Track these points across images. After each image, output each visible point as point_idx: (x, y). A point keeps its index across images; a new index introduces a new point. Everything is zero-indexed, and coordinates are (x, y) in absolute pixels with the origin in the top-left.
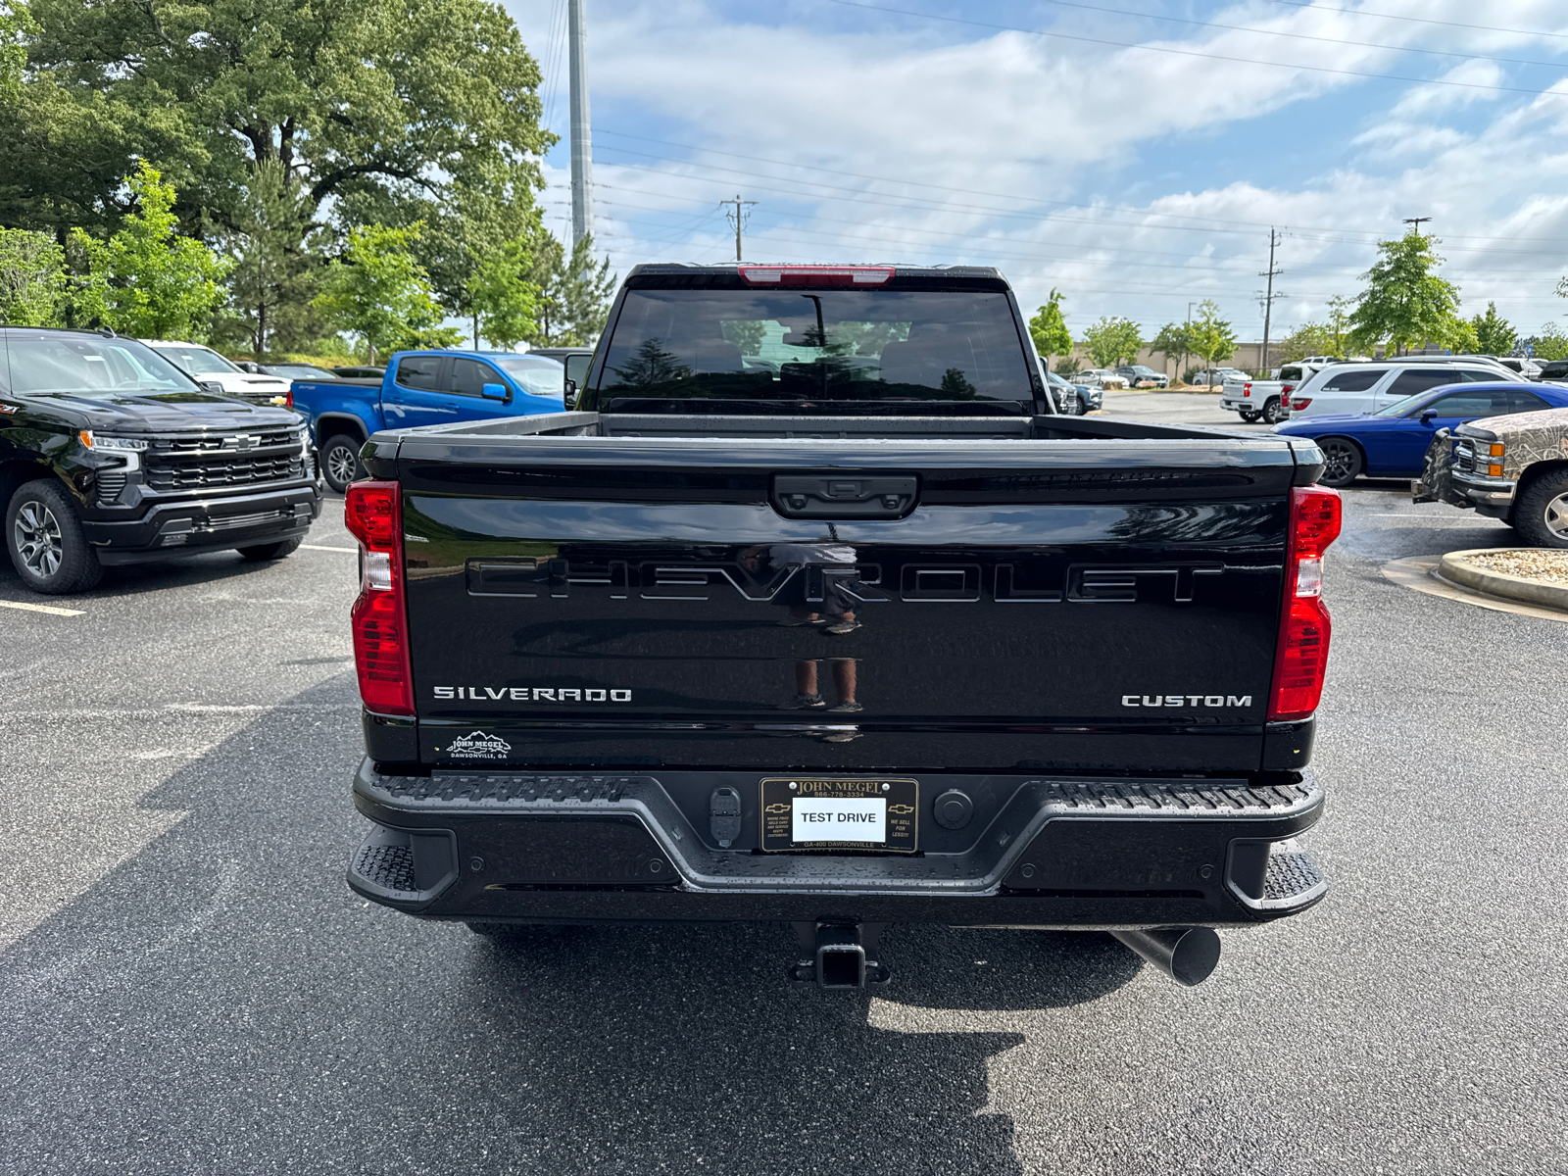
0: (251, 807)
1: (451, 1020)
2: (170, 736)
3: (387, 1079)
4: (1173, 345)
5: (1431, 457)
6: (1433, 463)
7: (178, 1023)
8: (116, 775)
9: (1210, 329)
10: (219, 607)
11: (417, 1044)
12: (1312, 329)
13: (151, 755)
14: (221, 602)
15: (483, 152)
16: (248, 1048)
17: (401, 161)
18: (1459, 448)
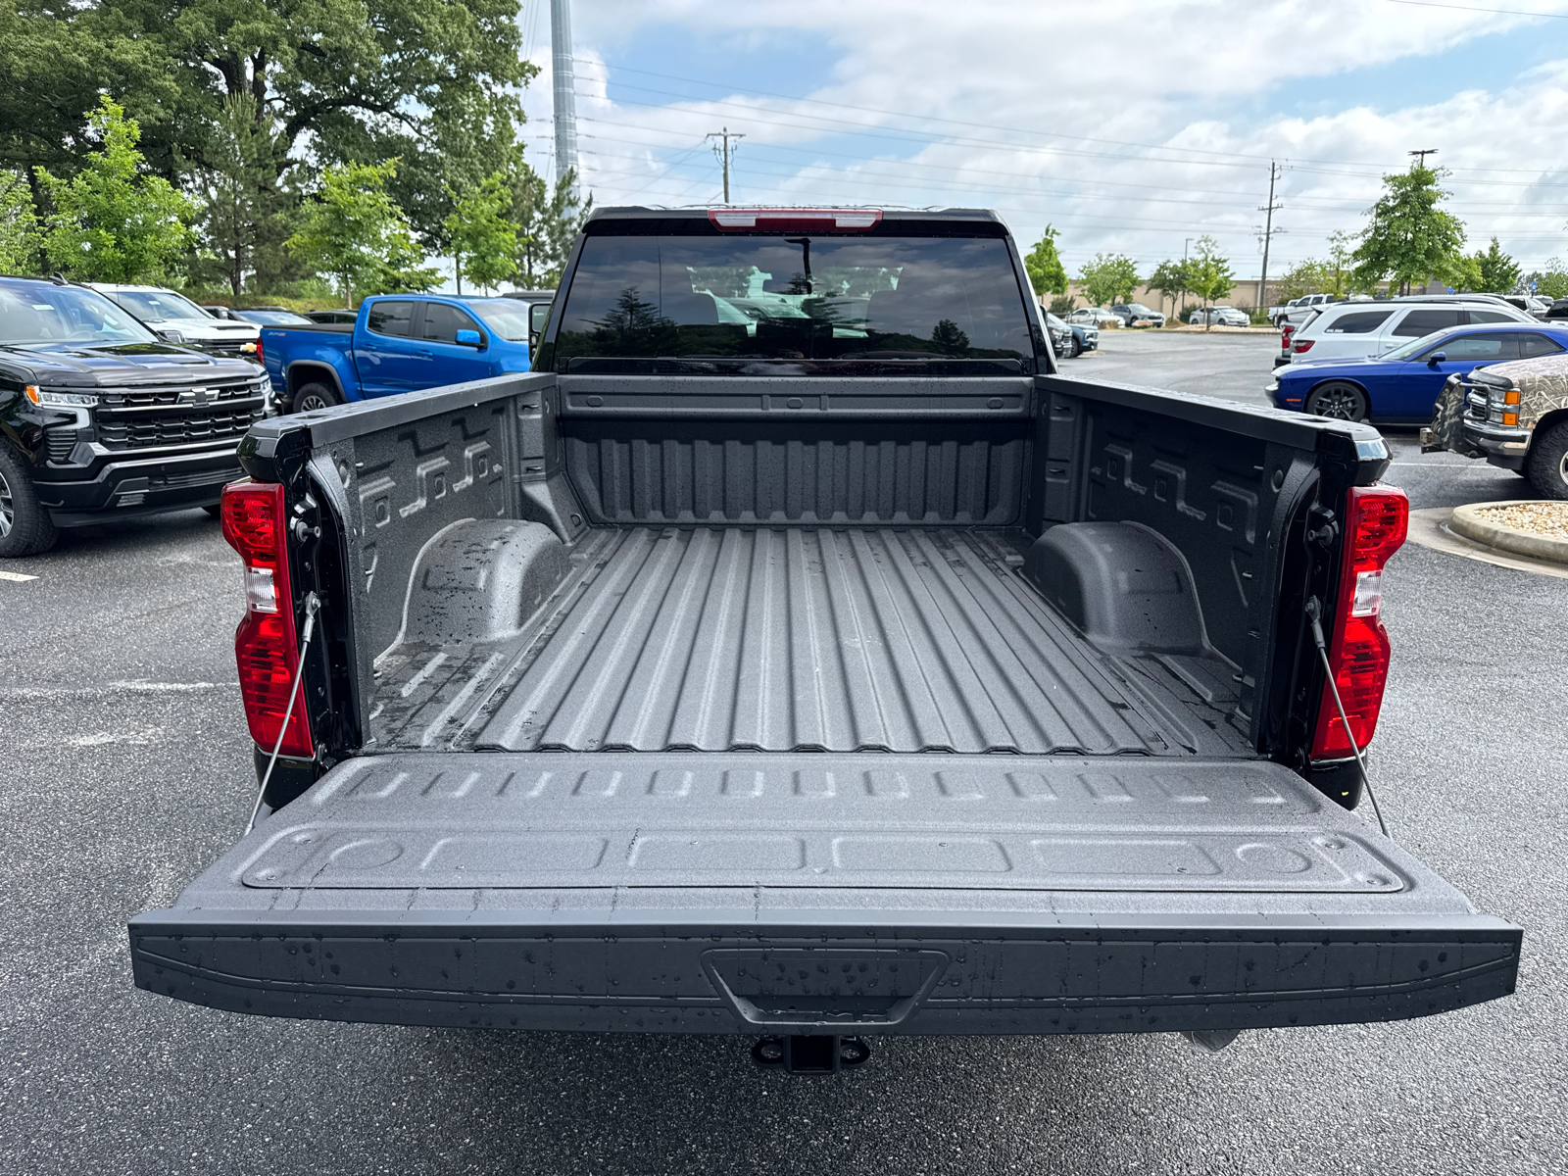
0: (192, 801)
1: (390, 1059)
2: (113, 719)
3: (315, 1132)
4: (1170, 282)
5: (1442, 404)
6: (1444, 412)
7: (90, 1065)
8: (52, 764)
9: (1208, 266)
10: (178, 571)
11: (351, 1089)
12: (1311, 267)
13: (91, 740)
14: (181, 565)
15: (461, 85)
16: (164, 1095)
17: (378, 94)
18: (1471, 395)
